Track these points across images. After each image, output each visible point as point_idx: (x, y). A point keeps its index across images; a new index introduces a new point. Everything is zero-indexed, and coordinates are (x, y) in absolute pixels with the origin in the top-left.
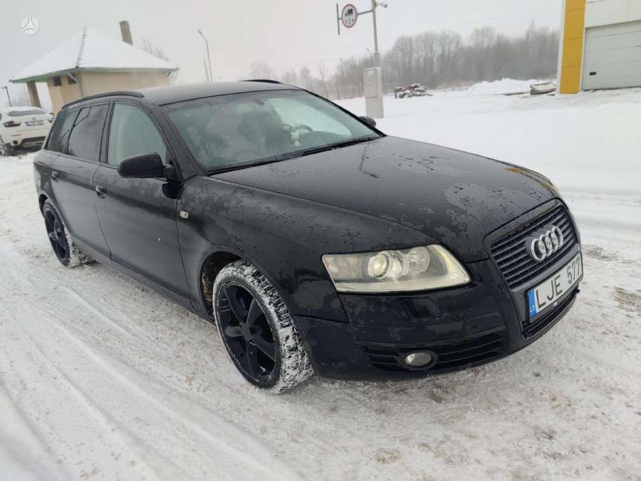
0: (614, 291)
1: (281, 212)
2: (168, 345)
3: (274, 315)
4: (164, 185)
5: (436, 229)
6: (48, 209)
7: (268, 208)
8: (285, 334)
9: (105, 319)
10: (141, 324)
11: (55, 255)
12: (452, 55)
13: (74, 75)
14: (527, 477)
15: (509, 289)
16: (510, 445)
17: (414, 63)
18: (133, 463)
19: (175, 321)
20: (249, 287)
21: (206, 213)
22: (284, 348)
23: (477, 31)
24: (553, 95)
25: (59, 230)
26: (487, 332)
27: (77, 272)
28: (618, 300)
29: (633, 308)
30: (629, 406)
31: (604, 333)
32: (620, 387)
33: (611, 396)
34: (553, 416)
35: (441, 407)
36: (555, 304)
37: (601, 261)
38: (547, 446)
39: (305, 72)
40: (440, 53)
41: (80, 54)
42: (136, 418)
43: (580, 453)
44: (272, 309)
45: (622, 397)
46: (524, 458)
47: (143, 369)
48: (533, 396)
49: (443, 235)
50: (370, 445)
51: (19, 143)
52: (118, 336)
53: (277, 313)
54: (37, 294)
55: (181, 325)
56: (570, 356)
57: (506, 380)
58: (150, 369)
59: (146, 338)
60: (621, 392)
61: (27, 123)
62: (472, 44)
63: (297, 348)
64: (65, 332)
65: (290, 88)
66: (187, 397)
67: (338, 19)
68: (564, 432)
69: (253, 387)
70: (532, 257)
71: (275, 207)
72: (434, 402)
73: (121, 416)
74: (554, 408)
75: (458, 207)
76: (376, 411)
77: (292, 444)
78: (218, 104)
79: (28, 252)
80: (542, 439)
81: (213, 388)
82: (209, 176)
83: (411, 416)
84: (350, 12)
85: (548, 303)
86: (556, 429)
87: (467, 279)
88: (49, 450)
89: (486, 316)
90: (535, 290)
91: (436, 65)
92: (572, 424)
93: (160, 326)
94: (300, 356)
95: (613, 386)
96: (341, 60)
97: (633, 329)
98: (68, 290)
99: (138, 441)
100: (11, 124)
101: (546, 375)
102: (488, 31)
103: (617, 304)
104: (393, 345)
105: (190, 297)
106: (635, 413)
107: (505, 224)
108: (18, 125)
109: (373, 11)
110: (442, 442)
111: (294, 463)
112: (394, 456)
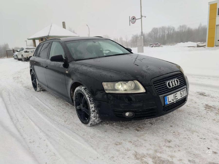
0: (205, 105)
1: (93, 71)
2: (61, 112)
3: (89, 100)
4: (63, 64)
5: (137, 76)
6: (32, 73)
7: (90, 70)
8: (92, 106)
9: (44, 105)
10: (54, 107)
11: (33, 88)
12: (172, 34)
13: (47, 38)
14: (159, 151)
15: (158, 95)
16: (156, 143)
17: (158, 36)
18: (45, 140)
19: (64, 106)
20: (83, 92)
21: (73, 71)
22: (91, 110)
23: (181, 26)
24: (205, 47)
25: (35, 80)
26: (151, 108)
27: (39, 93)
28: (205, 107)
29: (209, 110)
30: (198, 136)
31: (197, 116)
32: (197, 131)
33: (193, 133)
34: (172, 137)
35: (138, 132)
36: (175, 102)
37: (204, 97)
38: (168, 144)
39: (121, 39)
40: (167, 33)
41: (50, 32)
42: (48, 130)
43: (178, 147)
44: (88, 99)
45: (197, 134)
46: (160, 147)
47: (52, 118)
48: (168, 131)
49: (139, 78)
50: (114, 141)
51: (28, 58)
52: (47, 109)
53: (90, 100)
54: (26, 98)
55: (66, 108)
56: (184, 122)
57: (161, 127)
58: (54, 118)
59: (55, 110)
60: (197, 132)
61: (31, 51)
62: (179, 30)
63: (95, 111)
64: (32, 108)
65: (105, 38)
66: (63, 126)
67: (130, 21)
68: (174, 141)
69: (83, 124)
70: (167, 87)
71: (91, 69)
72: (136, 131)
73: (44, 129)
74: (173, 135)
75: (145, 71)
76: (118, 133)
77: (91, 139)
78: (82, 42)
79: (26, 87)
80: (166, 142)
81: (71, 124)
82: (75, 61)
83: (128, 134)
84: (134, 19)
85: (172, 101)
86: (172, 140)
87: (145, 91)
88: (22, 136)
89: (150, 103)
90: (167, 97)
91: (166, 37)
92: (178, 139)
93: (60, 107)
94: (96, 114)
95: (195, 131)
96: (133, 35)
97: (208, 116)
98: (35, 97)
99: (47, 135)
100: (26, 52)
101: (174, 127)
102: (184, 26)
103: (205, 109)
104: (121, 109)
105: (68, 97)
106: (199, 138)
107: (159, 76)
108: (29, 52)
109: (141, 18)
110: (136, 141)
111: (90, 143)
112: (120, 144)
